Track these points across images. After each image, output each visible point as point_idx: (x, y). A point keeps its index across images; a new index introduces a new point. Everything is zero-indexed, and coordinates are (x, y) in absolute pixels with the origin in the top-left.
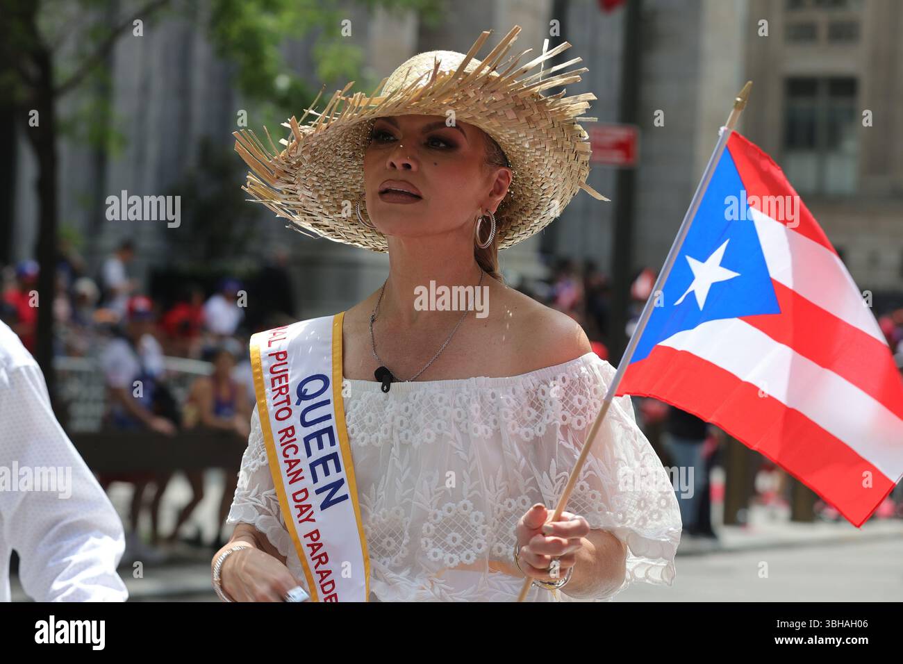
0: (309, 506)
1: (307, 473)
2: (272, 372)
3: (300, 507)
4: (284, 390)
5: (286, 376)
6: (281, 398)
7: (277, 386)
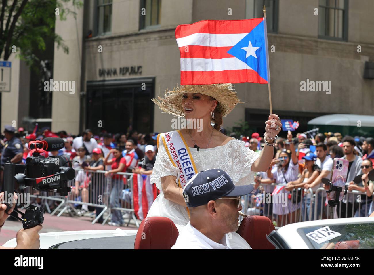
0: (184, 179)
1: (183, 171)
2: (170, 148)
3: (182, 179)
4: (174, 152)
5: (174, 149)
6: (174, 154)
7: (172, 151)
